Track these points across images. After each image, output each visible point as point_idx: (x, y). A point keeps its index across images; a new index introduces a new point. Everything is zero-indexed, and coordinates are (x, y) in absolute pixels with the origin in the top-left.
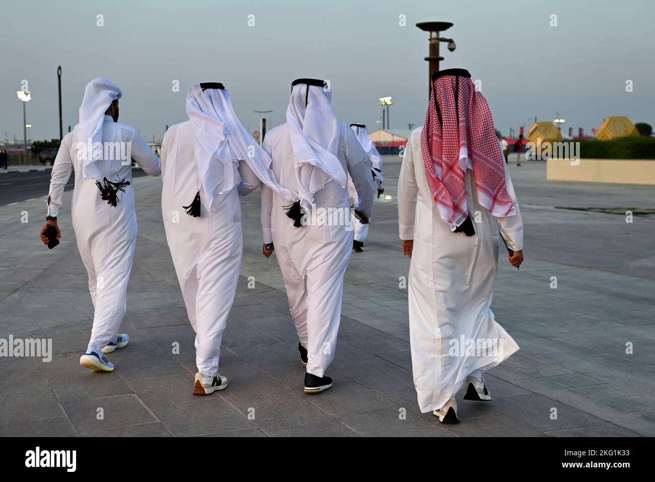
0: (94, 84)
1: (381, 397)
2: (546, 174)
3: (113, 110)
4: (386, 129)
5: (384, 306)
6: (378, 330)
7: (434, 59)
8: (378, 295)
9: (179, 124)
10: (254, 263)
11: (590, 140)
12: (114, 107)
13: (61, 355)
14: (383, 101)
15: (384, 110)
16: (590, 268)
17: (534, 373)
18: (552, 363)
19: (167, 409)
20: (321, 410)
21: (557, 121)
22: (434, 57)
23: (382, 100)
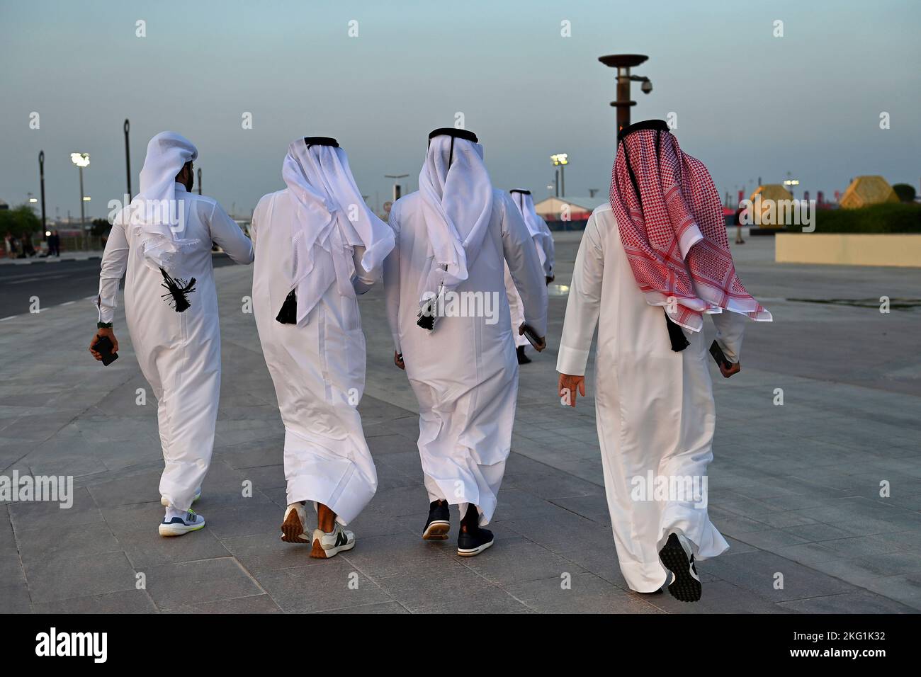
0: (159, 140)
1: (559, 558)
2: (774, 254)
3: (186, 175)
4: (560, 197)
5: (561, 435)
6: (553, 468)
7: (623, 105)
8: (554, 420)
9: (275, 193)
10: (388, 379)
11: (833, 208)
12: (187, 172)
13: (134, 506)
14: (556, 160)
15: (557, 172)
16: (835, 381)
17: (762, 523)
18: (786, 511)
19: (276, 577)
20: (480, 577)
21: (789, 183)
22: (623, 101)
23: (554, 158)
